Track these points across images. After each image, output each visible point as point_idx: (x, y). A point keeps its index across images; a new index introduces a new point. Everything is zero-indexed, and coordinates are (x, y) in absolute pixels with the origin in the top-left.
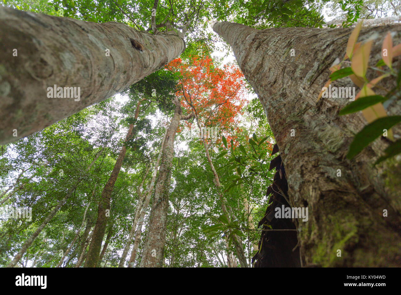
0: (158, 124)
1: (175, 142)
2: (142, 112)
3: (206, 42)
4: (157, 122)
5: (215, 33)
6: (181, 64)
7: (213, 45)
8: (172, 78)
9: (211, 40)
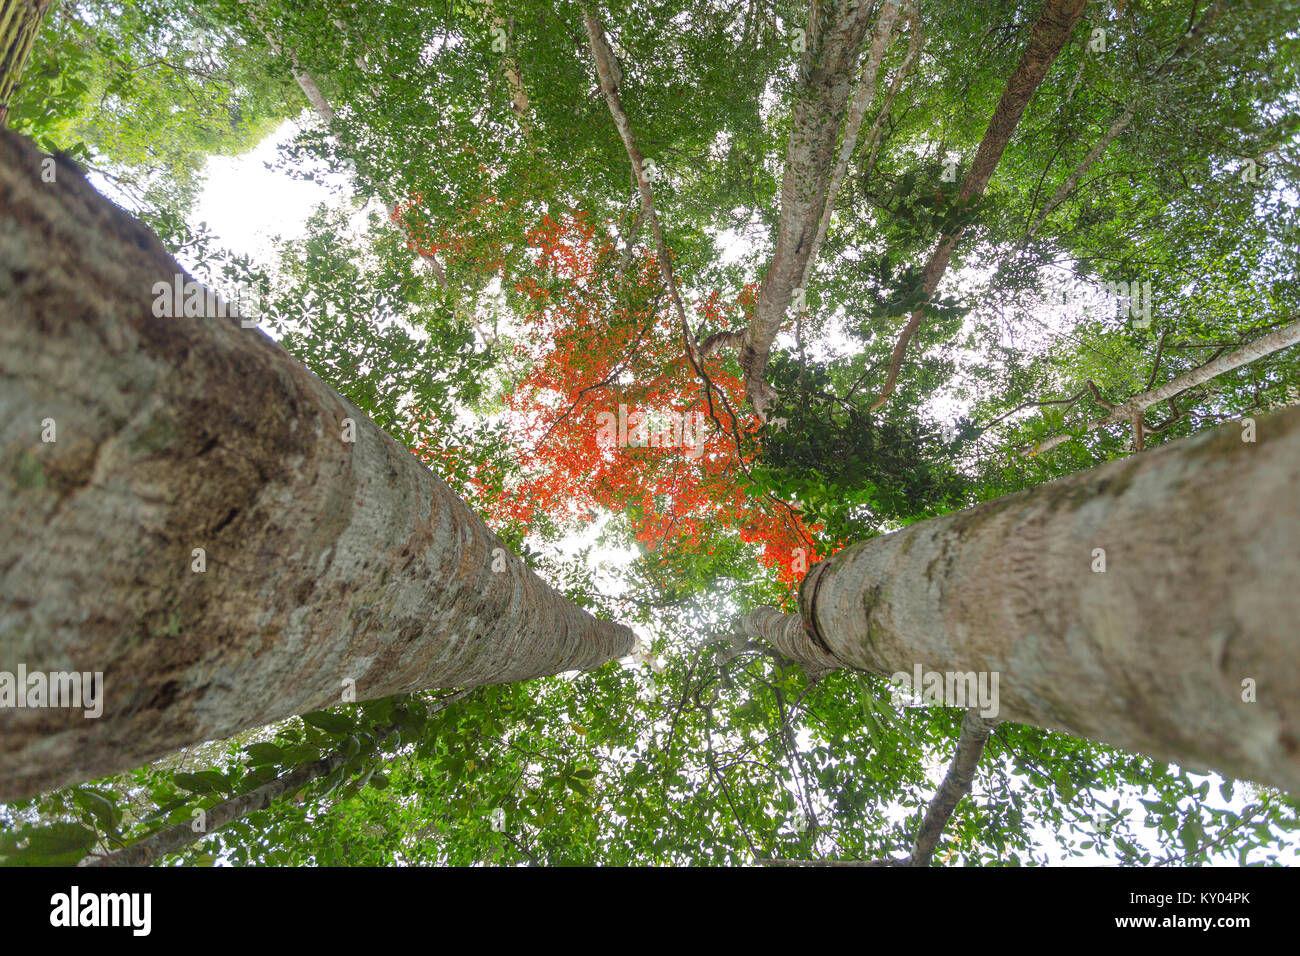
0: (821, 324)
1: (762, 260)
2: (875, 366)
3: (657, 594)
4: (823, 330)
5: (627, 622)
6: (742, 525)
7: (633, 587)
8: (775, 477)
9: (639, 604)
